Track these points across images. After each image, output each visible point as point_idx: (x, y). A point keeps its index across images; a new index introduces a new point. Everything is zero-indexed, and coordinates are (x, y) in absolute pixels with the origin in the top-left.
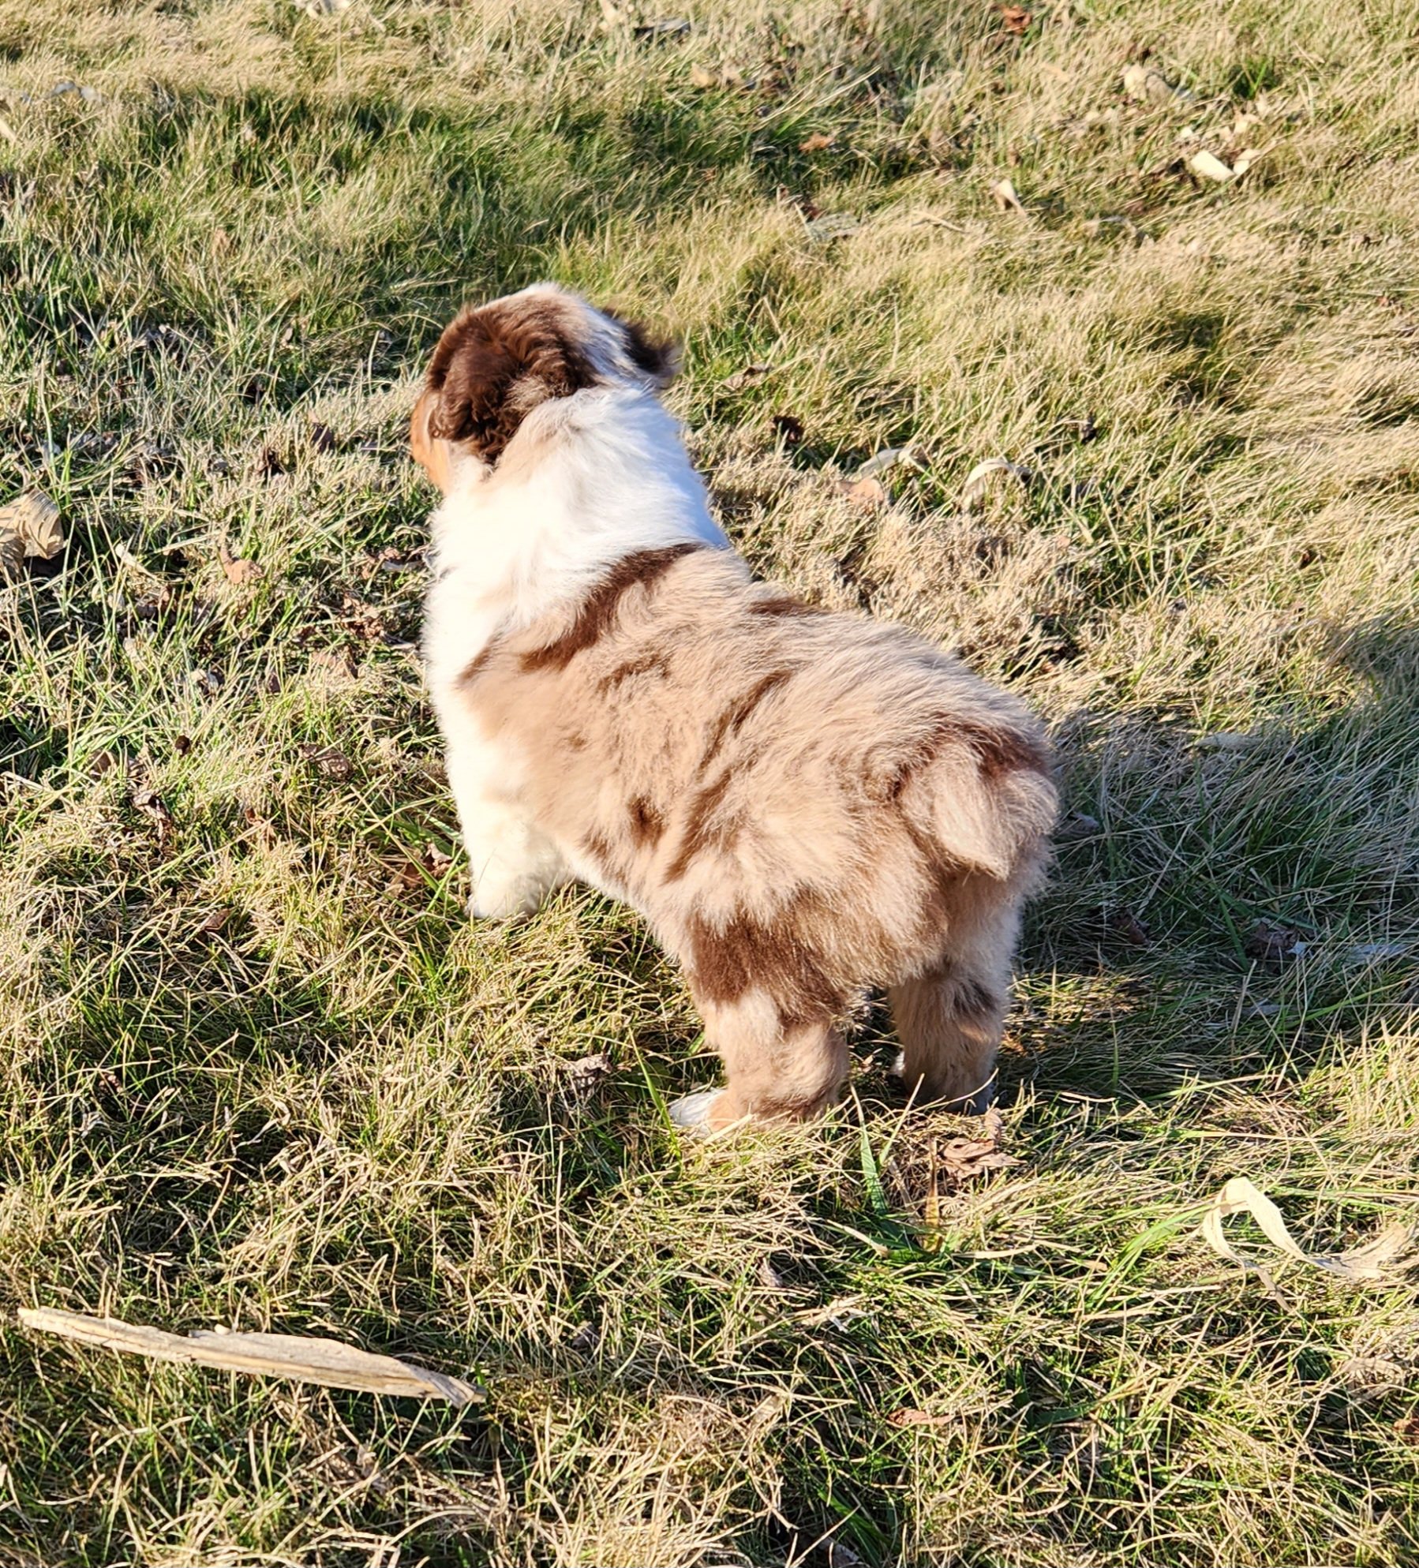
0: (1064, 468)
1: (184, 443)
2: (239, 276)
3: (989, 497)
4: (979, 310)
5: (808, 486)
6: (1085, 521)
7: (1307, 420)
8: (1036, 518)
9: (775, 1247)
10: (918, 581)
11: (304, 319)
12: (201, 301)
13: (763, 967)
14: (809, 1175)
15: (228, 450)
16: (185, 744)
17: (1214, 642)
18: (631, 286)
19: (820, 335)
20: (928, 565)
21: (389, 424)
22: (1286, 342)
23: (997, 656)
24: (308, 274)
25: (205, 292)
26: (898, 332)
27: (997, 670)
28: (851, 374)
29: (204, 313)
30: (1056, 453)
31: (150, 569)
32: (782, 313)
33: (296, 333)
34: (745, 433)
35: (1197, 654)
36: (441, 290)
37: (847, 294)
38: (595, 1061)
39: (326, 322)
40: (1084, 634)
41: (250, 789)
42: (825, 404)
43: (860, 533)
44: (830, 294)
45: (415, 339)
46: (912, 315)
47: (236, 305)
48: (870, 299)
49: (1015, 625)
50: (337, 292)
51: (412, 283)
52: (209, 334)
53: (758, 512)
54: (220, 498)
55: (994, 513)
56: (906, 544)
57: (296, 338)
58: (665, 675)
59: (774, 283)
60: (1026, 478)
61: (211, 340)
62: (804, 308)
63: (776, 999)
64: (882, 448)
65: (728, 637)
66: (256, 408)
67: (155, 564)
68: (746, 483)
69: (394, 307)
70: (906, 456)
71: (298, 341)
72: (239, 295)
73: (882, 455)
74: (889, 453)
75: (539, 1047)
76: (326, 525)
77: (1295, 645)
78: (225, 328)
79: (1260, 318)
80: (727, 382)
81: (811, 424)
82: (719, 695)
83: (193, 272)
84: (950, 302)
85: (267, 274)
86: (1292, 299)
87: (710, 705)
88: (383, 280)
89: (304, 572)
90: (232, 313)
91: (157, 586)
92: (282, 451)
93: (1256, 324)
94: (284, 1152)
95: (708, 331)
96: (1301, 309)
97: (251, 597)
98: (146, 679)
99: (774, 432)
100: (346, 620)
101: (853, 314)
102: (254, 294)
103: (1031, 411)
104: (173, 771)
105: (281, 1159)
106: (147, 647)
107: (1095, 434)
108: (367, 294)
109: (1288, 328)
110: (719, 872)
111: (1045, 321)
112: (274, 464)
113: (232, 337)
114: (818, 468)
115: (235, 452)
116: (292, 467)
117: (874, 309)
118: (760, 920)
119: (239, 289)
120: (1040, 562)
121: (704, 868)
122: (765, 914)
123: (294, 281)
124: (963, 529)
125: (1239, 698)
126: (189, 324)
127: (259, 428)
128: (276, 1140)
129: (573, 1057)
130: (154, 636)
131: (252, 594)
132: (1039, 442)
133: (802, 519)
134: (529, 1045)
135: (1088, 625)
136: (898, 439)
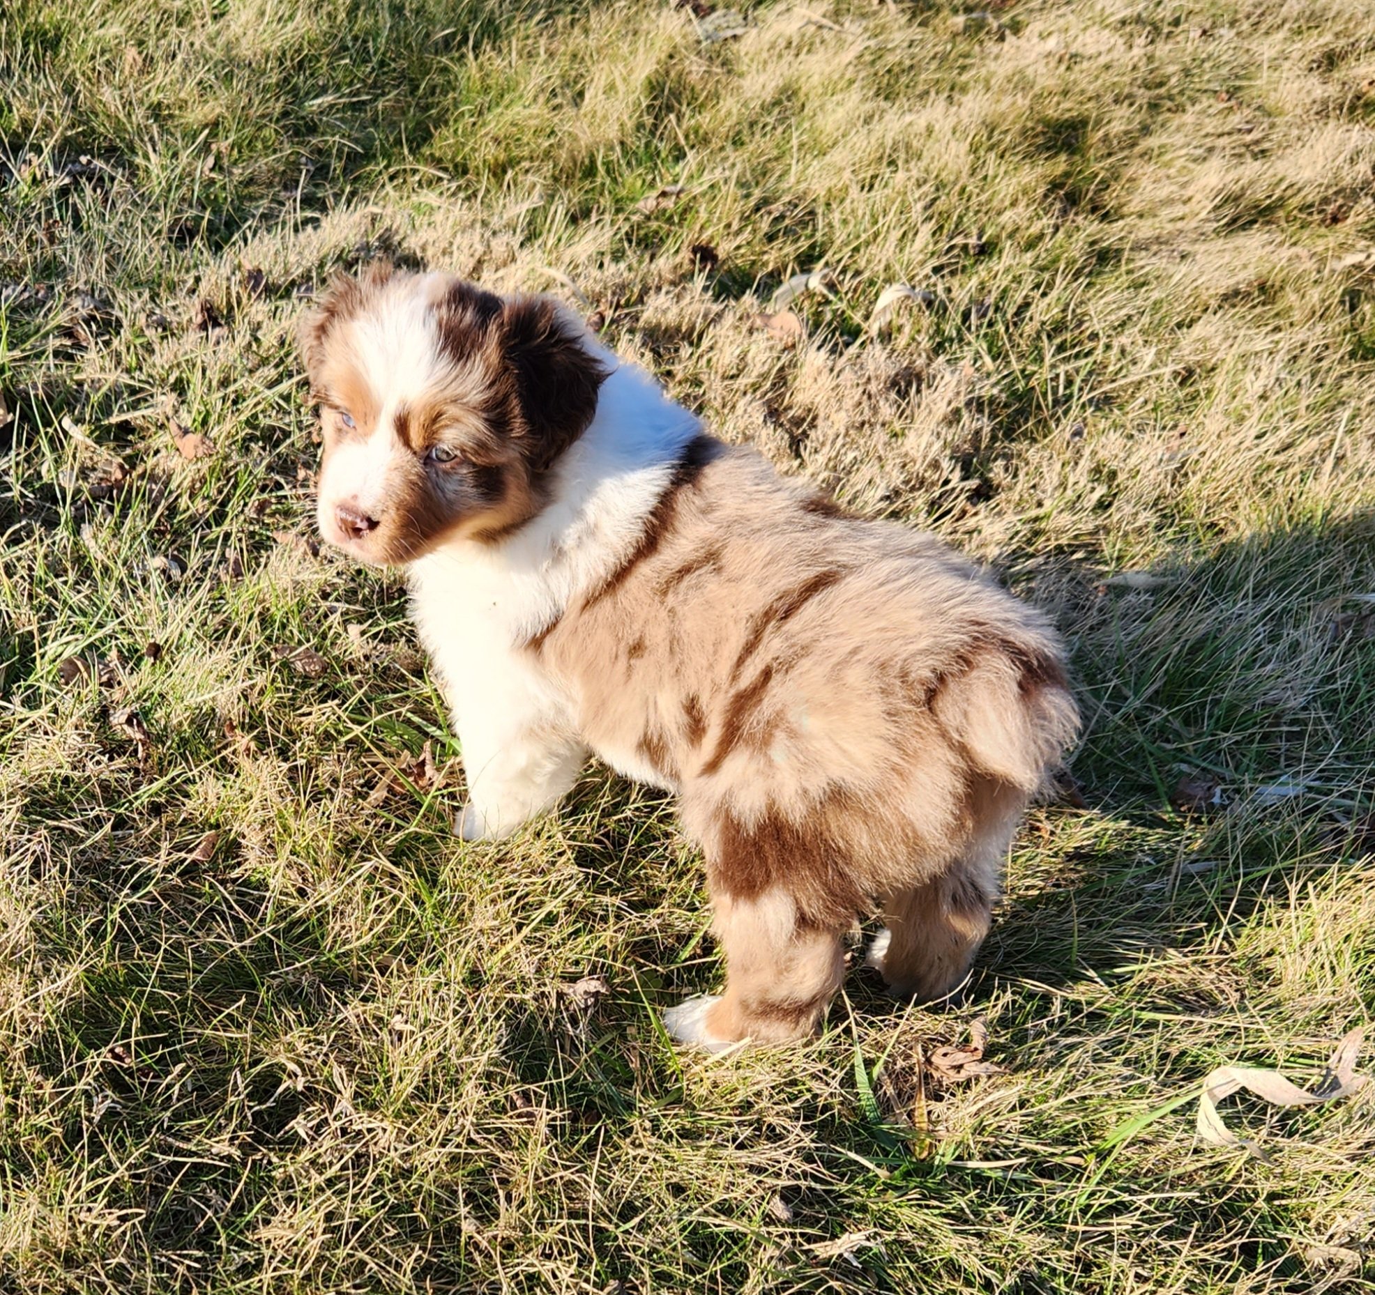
0: (963, 290)
1: (120, 296)
2: (155, 98)
3: (895, 323)
4: (868, 120)
5: (729, 319)
6: (985, 346)
7: (1170, 227)
8: (940, 345)
9: (785, 1182)
10: (840, 420)
11: (223, 145)
12: (119, 128)
13: (789, 867)
14: (808, 1096)
15: (166, 302)
16: (156, 650)
17: (1113, 475)
18: (541, 99)
19: (722, 149)
20: (849, 403)
21: (321, 265)
22: (1145, 144)
23: (920, 500)
24: (224, 96)
25: (121, 116)
26: (795, 142)
27: (923, 515)
28: (757, 193)
29: (123, 140)
30: (953, 273)
31: (99, 441)
32: (685, 126)
33: (218, 158)
34: (664, 264)
35: (1101, 490)
36: (357, 107)
37: (745, 105)
38: (594, 985)
39: (245, 147)
40: (997, 471)
41: (226, 699)
42: (735, 227)
43: (782, 369)
44: (729, 104)
45: (336, 165)
46: (806, 125)
47: (155, 130)
48: (766, 109)
49: (935, 465)
50: (255, 112)
51: (328, 99)
52: (131, 164)
53: (685, 351)
54: (164, 355)
55: (902, 341)
56: (826, 381)
57: (217, 167)
58: (719, 570)
59: (676, 95)
60: (930, 304)
61: (133, 170)
62: (705, 120)
63: (797, 901)
64: (793, 274)
65: (783, 532)
66: (187, 252)
67: (102, 435)
68: (671, 318)
69: (312, 129)
70: (815, 282)
71: (221, 169)
72: (157, 117)
73: (794, 281)
74: (800, 279)
75: (538, 971)
76: (271, 385)
77: (1186, 475)
78: (146, 157)
79: (1120, 121)
80: (640, 205)
81: (724, 249)
82: (767, 588)
83: (108, 95)
84: (841, 112)
85: (182, 95)
86: (1143, 96)
87: (757, 598)
88: (298, 97)
89: (252, 438)
90: (151, 139)
91: (108, 461)
92: (220, 301)
93: (1117, 127)
94: (300, 1117)
95: (618, 149)
96: (1154, 106)
97: (205, 470)
98: (106, 570)
99: (693, 262)
100: (301, 491)
101: (752, 125)
102: (171, 116)
103: (926, 230)
104: (145, 677)
105: (300, 1125)
106: (105, 534)
107: (986, 250)
108: (285, 114)
109: (1145, 130)
110: (753, 767)
111: (930, 131)
112: (212, 317)
113: (155, 165)
114: (737, 298)
115: (172, 303)
116: (230, 318)
117: (771, 120)
118: (790, 818)
119: (156, 111)
120: (950, 395)
121: (738, 764)
122: (795, 812)
123: (211, 103)
124: (878, 362)
125: (1139, 531)
126: (110, 152)
127: (193, 273)
128: (292, 1105)
129: (573, 979)
130: (110, 520)
131: (204, 467)
132: (935, 262)
133: (726, 357)
134: (529, 970)
135: (1000, 463)
136: (806, 262)
